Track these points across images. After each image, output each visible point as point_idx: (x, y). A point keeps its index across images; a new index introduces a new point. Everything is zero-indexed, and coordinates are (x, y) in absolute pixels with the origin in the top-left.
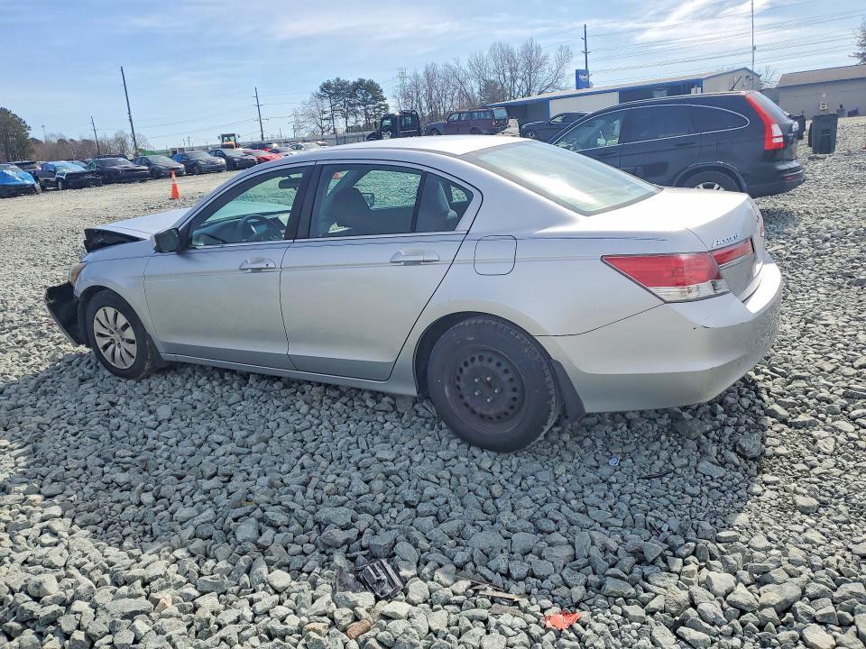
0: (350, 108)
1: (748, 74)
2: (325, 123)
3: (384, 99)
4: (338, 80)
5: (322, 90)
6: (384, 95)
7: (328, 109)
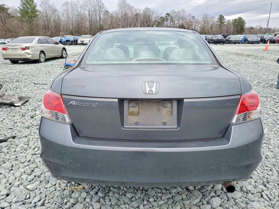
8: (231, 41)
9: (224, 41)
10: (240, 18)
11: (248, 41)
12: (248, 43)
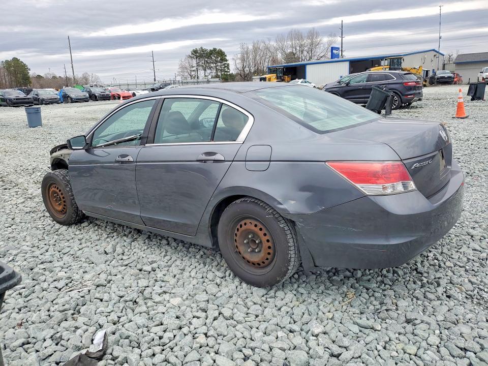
0: (207, 65)
1: (435, 53)
2: (193, 73)
3: (226, 61)
4: (201, 48)
5: (192, 54)
6: (227, 58)
7: (195, 65)
8: (43, 100)
9: (30, 100)
10: (15, 60)
11: (71, 99)
12: (72, 102)
